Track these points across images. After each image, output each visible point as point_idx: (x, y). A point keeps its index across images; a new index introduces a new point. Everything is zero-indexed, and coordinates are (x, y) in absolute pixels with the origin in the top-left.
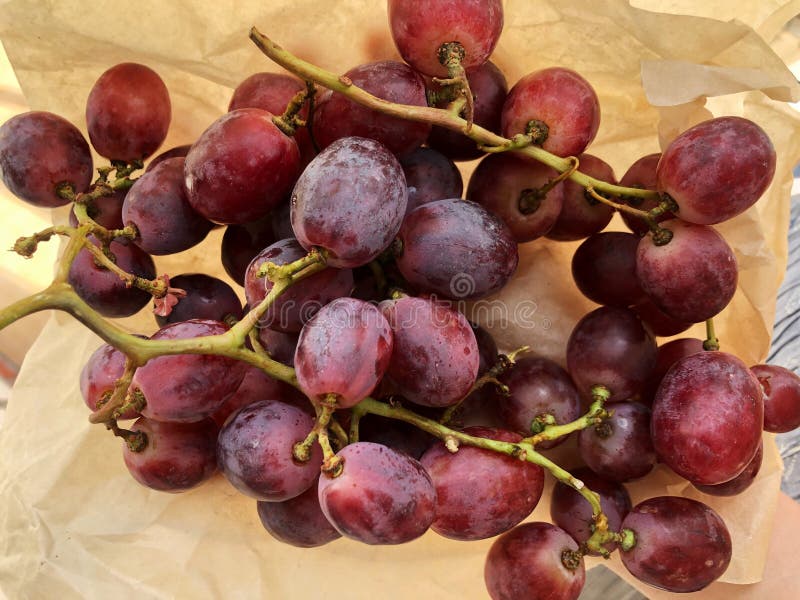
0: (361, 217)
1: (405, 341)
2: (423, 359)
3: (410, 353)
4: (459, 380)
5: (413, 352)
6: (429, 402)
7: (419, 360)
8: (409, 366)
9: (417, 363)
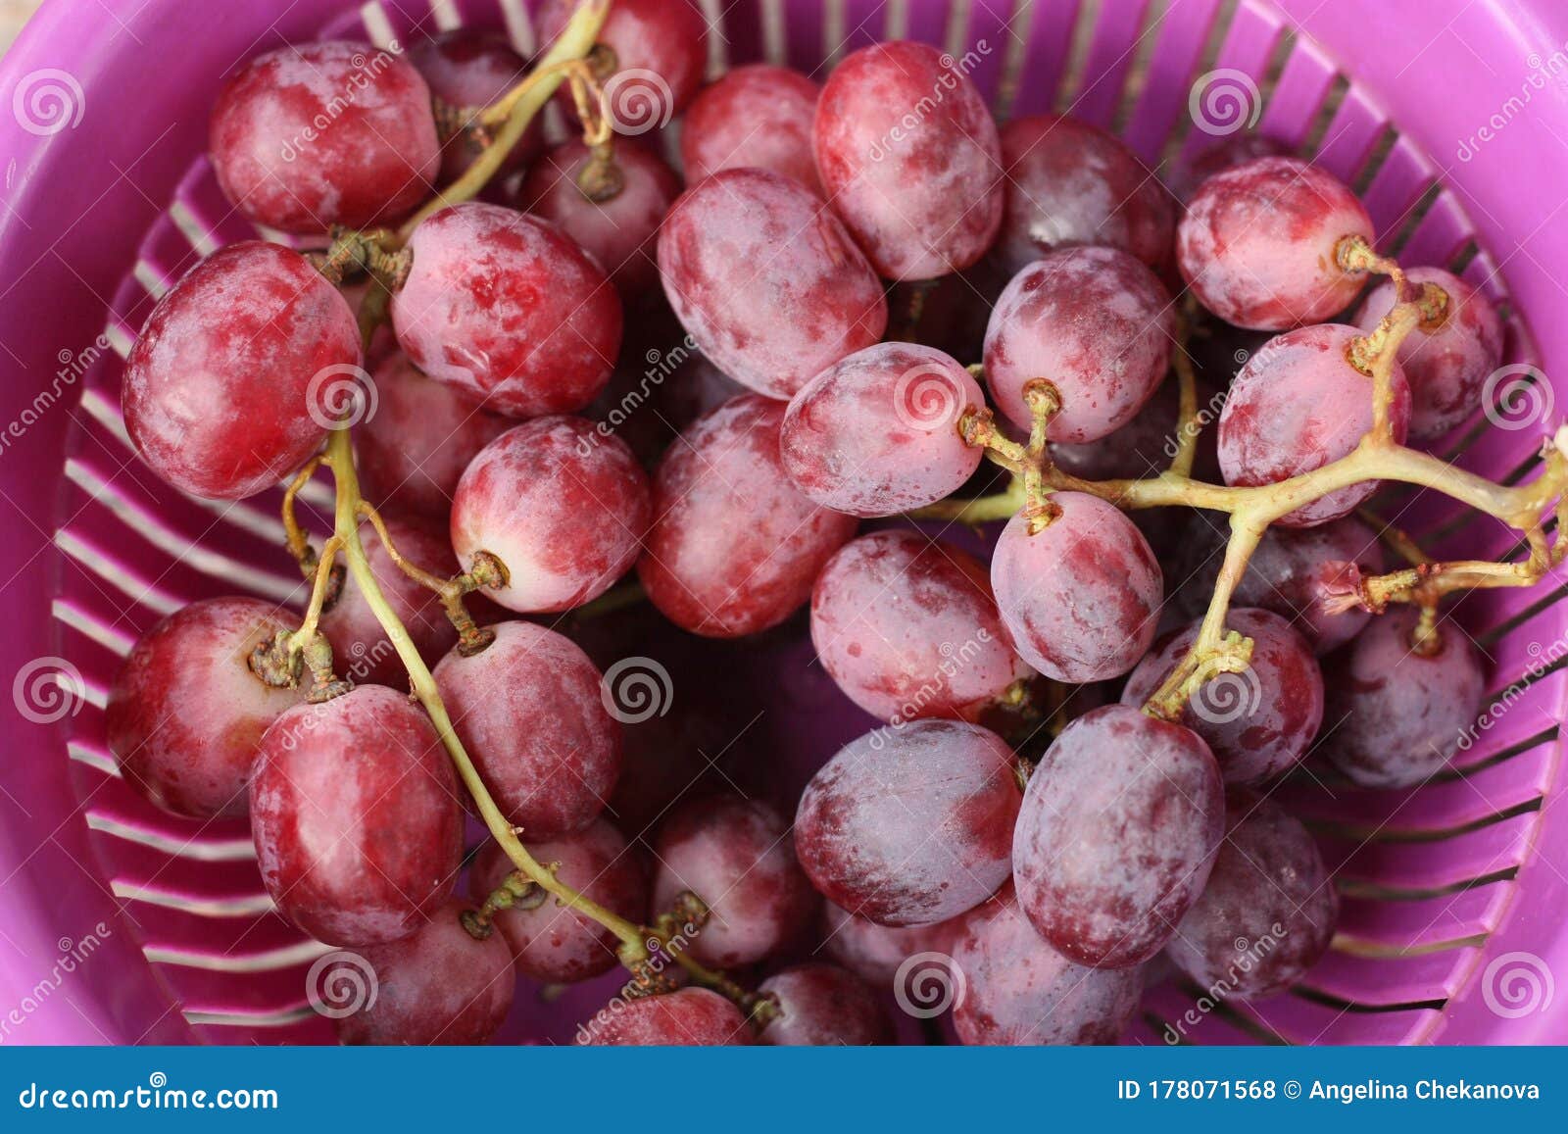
0: (1110, 766)
1: (966, 612)
2: (925, 597)
3: (949, 596)
4: (845, 595)
5: (945, 600)
6: (876, 539)
7: (929, 591)
8: (940, 574)
9: (929, 585)
